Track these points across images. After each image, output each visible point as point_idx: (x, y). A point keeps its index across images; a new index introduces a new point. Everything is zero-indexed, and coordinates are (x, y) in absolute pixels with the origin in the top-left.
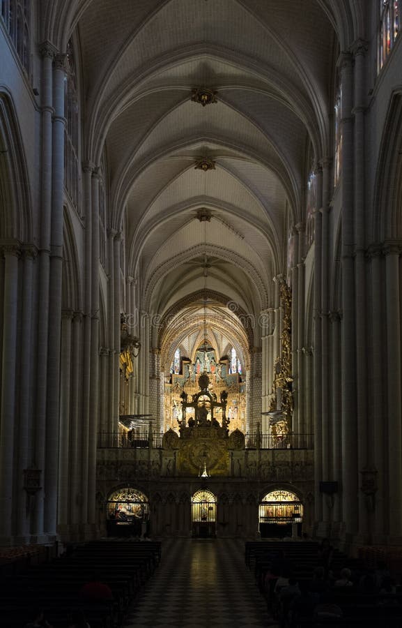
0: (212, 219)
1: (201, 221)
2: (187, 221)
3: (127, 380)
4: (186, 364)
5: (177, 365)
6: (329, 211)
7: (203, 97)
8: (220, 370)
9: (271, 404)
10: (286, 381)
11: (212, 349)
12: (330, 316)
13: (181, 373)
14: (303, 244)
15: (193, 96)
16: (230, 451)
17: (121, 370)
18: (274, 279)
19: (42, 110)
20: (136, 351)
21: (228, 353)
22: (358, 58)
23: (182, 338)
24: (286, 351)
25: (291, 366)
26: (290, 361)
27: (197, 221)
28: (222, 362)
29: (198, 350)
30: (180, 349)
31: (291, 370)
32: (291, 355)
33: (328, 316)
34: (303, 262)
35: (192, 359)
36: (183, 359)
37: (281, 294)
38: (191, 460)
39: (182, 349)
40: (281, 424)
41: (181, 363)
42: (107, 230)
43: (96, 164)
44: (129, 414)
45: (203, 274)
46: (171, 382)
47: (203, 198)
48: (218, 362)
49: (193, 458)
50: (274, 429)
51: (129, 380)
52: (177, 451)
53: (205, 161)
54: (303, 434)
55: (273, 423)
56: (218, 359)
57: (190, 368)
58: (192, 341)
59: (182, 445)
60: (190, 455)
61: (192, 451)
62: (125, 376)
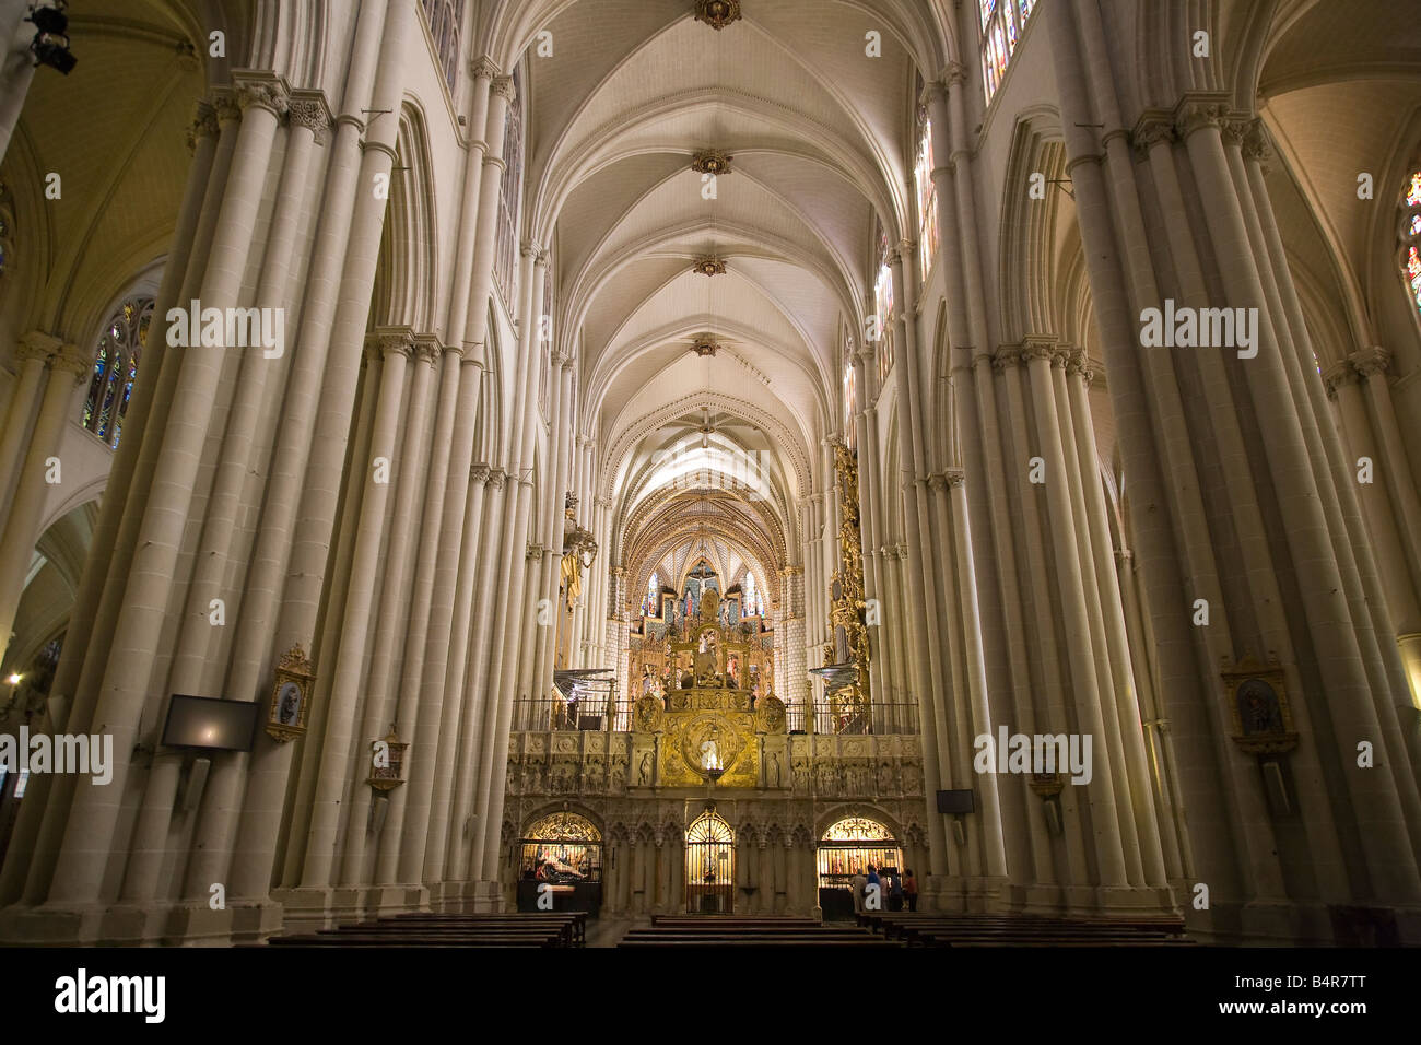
0: (718, 352)
1: (700, 355)
2: (677, 354)
3: (570, 609)
4: (667, 599)
5: (653, 601)
7: (710, 164)
8: (727, 611)
9: (827, 657)
10: (855, 608)
11: (713, 574)
12: (931, 482)
13: (659, 615)
14: (872, 380)
15: (695, 163)
16: (761, 736)
17: (561, 588)
18: (823, 442)
19: (468, 145)
20: (587, 557)
21: (741, 581)
22: (954, 88)
23: (662, 554)
24: (850, 558)
25: (862, 579)
26: (860, 571)
27: (694, 354)
28: (730, 596)
29: (689, 574)
30: (659, 573)
31: (862, 587)
32: (861, 562)
33: (927, 482)
34: (873, 406)
35: (679, 591)
36: (666, 590)
37: (835, 465)
38: (685, 754)
39: (661, 573)
40: (847, 693)
41: (660, 598)
42: (552, 354)
43: (544, 246)
44: (571, 668)
45: (700, 444)
46: (641, 632)
47: (706, 318)
48: (722, 597)
49: (689, 749)
50: (833, 704)
51: (574, 610)
52: (660, 736)
53: (709, 262)
55: (831, 690)
56: (724, 591)
57: (675, 605)
58: (679, 559)
59: (671, 724)
60: (683, 744)
61: (689, 737)
62: (567, 602)
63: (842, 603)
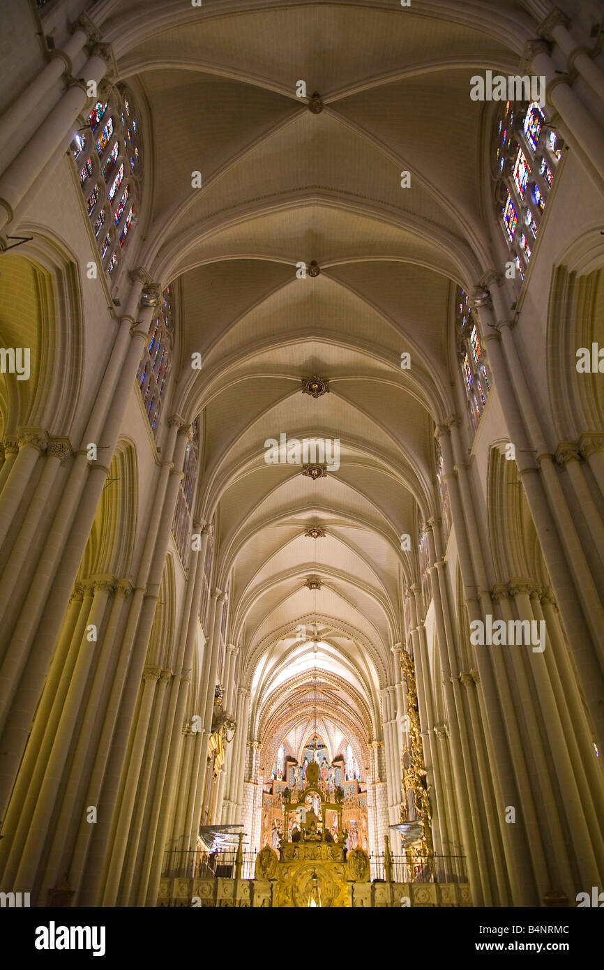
0: (322, 587)
1: (311, 588)
2: (296, 589)
3: (216, 775)
4: (291, 766)
5: (281, 767)
6: (444, 566)
7: (313, 472)
8: (333, 776)
9: (402, 815)
10: (418, 775)
11: (324, 746)
12: (462, 679)
13: (284, 779)
14: (421, 607)
15: (304, 471)
16: (351, 884)
17: (209, 759)
18: (392, 649)
19: (161, 464)
20: (230, 734)
21: (343, 752)
22: (453, 430)
23: (287, 731)
24: (414, 735)
25: (422, 752)
26: (420, 746)
27: (306, 588)
28: (335, 764)
29: (306, 747)
30: (285, 746)
31: (423, 758)
32: (420, 738)
33: (459, 679)
34: (422, 624)
35: (299, 760)
36: (289, 759)
37: (401, 664)
39: (286, 745)
40: (417, 845)
41: (285, 764)
42: (211, 590)
43: (208, 521)
44: (214, 824)
45: (312, 650)
46: (271, 792)
47: (314, 565)
48: (330, 764)
49: (297, 895)
50: (408, 856)
51: (219, 776)
52: (275, 883)
53: (315, 529)
54: (449, 856)
55: (406, 843)
56: (331, 760)
57: (296, 771)
58: (299, 735)
59: (283, 873)
60: (292, 891)
61: (297, 885)
62: (214, 769)
63: (411, 771)
